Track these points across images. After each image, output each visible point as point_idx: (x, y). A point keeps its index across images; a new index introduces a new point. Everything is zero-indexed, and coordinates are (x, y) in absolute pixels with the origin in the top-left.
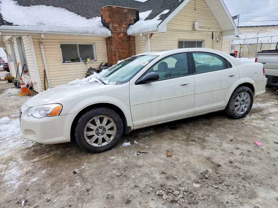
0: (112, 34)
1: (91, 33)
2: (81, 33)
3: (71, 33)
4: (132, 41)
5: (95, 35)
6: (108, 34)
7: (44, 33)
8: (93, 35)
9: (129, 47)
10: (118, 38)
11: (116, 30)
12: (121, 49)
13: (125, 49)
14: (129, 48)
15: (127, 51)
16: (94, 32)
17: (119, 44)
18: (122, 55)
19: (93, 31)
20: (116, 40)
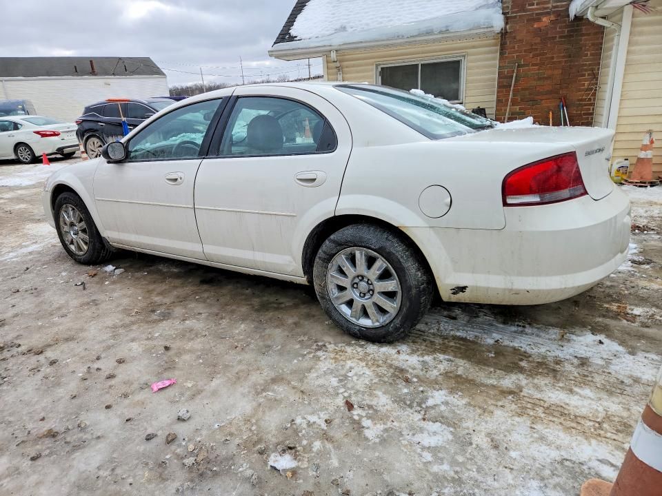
0: (506, 23)
1: (441, 32)
2: (413, 36)
3: (388, 40)
4: (588, 35)
5: (452, 35)
6: (492, 27)
7: (336, 48)
8: (445, 35)
9: (570, 57)
10: (528, 32)
11: (524, 11)
12: (533, 65)
13: (554, 63)
14: (571, 61)
15: (558, 72)
16: (449, 28)
17: (530, 51)
18: (539, 83)
19: (447, 27)
20: (521, 41)
